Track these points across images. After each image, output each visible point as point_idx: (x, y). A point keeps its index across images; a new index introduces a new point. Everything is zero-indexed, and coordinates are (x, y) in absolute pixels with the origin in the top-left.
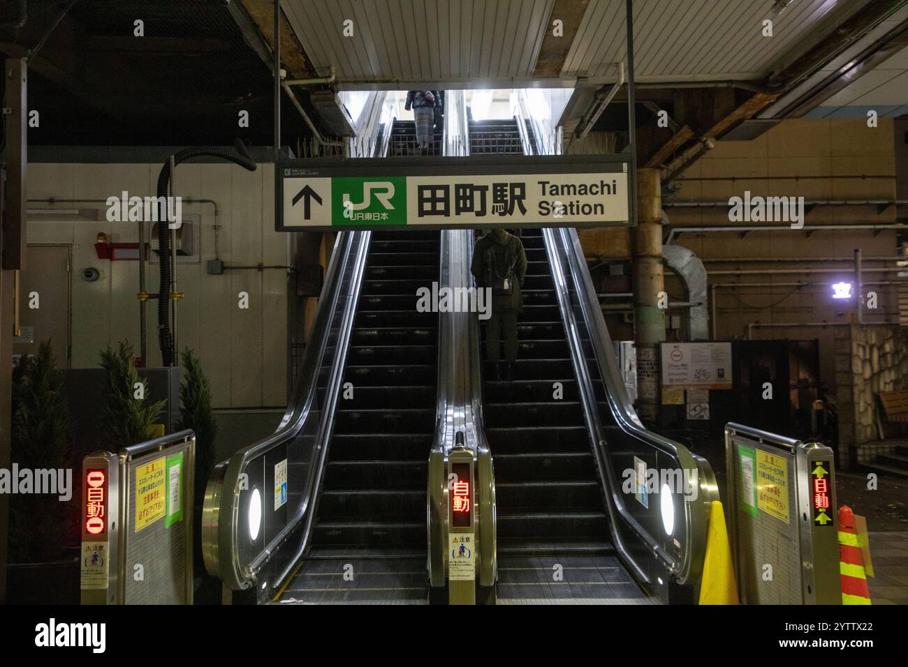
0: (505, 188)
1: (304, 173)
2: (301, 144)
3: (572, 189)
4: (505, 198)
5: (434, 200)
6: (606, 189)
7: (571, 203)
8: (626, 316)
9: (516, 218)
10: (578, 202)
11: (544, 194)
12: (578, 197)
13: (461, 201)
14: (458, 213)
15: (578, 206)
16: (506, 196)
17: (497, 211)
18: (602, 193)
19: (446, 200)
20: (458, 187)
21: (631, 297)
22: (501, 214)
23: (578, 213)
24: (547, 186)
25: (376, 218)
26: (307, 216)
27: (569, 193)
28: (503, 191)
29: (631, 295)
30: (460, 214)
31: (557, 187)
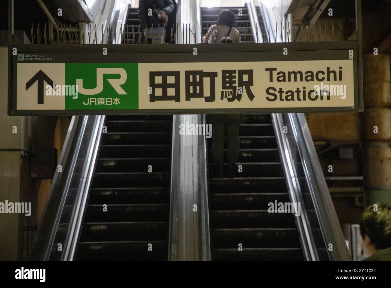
0: (233, 75)
1: (38, 59)
2: (35, 31)
3: (298, 75)
4: (234, 85)
5: (165, 86)
6: (332, 75)
7: (298, 89)
8: (357, 199)
9: (244, 103)
10: (304, 88)
11: (271, 80)
12: (304, 83)
13: (191, 88)
14: (188, 99)
15: (304, 92)
16: (235, 82)
17: (226, 97)
18: (328, 79)
19: (176, 86)
20: (188, 73)
21: (362, 181)
22: (230, 100)
23: (304, 99)
24: (275, 73)
25: (108, 103)
26: (41, 100)
27: (295, 80)
28: (231, 77)
29: (361, 178)
30: (190, 100)
31: (284, 73)
